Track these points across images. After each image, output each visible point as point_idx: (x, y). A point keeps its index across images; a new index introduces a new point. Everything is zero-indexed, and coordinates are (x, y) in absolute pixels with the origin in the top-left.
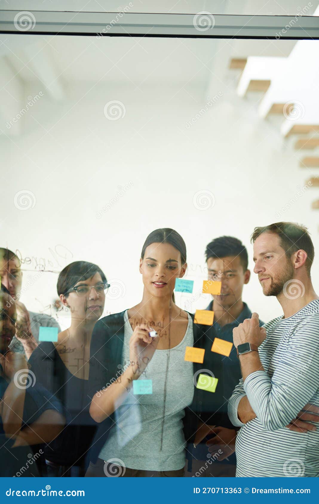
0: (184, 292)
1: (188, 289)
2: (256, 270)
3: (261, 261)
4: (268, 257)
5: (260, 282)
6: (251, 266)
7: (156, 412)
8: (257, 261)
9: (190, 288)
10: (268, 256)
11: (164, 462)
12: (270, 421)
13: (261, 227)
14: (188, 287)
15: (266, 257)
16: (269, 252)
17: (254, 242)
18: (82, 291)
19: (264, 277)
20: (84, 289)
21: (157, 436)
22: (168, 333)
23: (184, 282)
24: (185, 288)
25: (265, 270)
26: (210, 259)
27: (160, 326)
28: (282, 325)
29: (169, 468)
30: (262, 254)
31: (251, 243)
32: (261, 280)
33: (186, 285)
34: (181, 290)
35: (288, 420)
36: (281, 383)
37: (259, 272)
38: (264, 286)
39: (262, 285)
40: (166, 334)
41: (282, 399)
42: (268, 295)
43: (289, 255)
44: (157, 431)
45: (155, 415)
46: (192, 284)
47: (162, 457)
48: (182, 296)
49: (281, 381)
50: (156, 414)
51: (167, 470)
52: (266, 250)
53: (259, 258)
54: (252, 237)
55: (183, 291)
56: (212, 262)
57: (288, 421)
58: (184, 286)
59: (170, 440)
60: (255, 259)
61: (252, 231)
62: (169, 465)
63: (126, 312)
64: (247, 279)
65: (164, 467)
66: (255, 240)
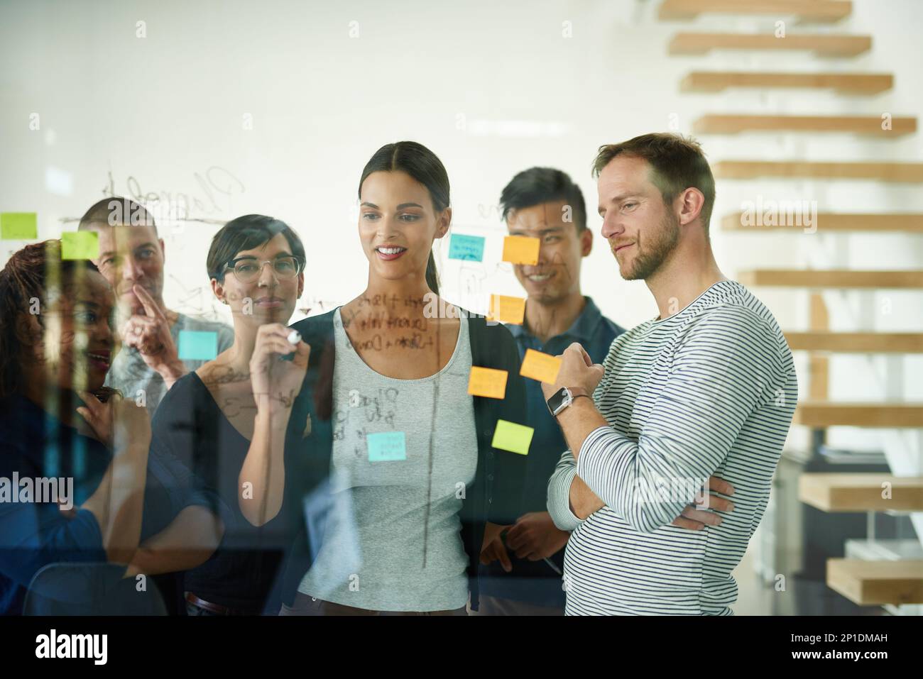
0: (468, 260)
1: (474, 253)
2: (605, 232)
3: (614, 213)
4: (629, 205)
5: (613, 253)
6: (595, 222)
7: (408, 498)
8: (607, 213)
9: (478, 251)
10: (628, 203)
11: (429, 594)
12: (642, 509)
13: (612, 146)
14: (474, 250)
15: (625, 206)
16: (632, 195)
17: (598, 176)
18: (246, 268)
19: (622, 243)
20: (251, 266)
21: (412, 545)
22: (434, 340)
23: (467, 241)
24: (468, 252)
25: (624, 231)
26: (512, 210)
27: (421, 326)
28: (658, 332)
29: (440, 605)
30: (617, 200)
31: (593, 177)
32: (616, 250)
33: (469, 246)
34: (460, 256)
35: (679, 507)
36: (661, 435)
37: (612, 236)
38: (622, 260)
39: (617, 260)
40: (431, 343)
41: (661, 464)
42: (629, 278)
43: (669, 200)
44: (412, 536)
45: (405, 503)
46: (483, 245)
47: (425, 585)
48: (462, 268)
49: (662, 432)
50: (408, 501)
51: (435, 610)
52: (624, 192)
53: (610, 207)
54: (594, 164)
55: (463, 258)
56: (514, 216)
57: (678, 510)
58: (467, 248)
59: (437, 552)
60: (601, 210)
61: (594, 154)
62: (440, 600)
63: (338, 311)
64: (587, 247)
65: (430, 605)
66: (601, 170)
